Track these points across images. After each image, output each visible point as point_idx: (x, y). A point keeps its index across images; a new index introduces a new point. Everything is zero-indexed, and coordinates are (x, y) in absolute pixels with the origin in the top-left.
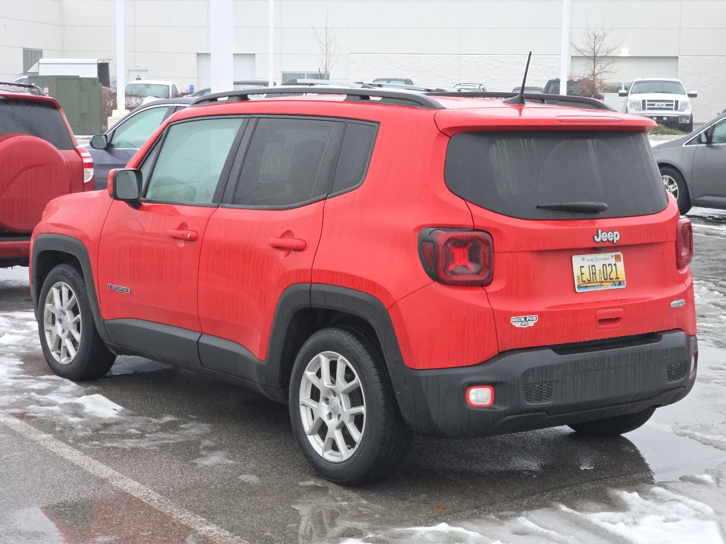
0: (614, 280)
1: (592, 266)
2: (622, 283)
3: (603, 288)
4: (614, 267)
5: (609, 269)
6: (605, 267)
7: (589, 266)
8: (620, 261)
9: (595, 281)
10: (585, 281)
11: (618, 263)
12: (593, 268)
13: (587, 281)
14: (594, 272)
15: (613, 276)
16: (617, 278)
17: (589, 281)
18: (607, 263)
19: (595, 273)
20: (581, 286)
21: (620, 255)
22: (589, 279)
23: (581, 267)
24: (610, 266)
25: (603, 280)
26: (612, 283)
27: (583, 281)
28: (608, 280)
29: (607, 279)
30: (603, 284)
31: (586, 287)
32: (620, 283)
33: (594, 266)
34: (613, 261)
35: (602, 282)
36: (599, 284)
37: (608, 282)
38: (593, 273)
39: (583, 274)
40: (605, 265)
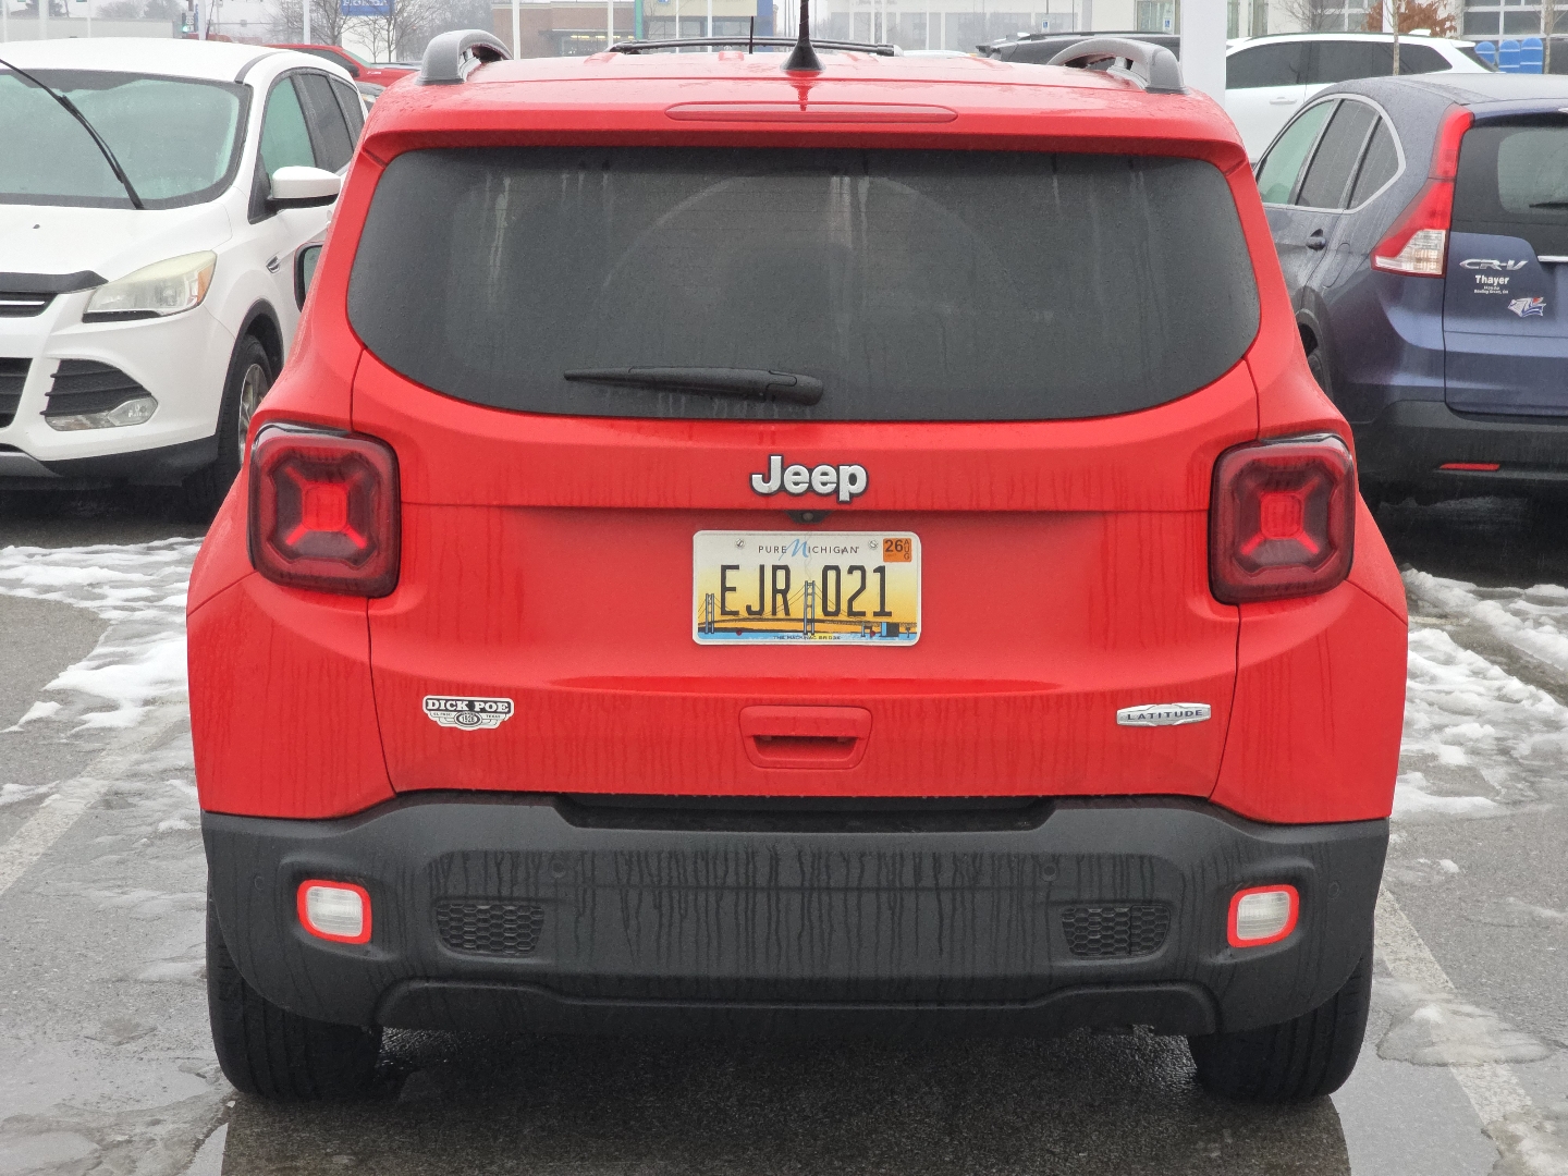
0: (869, 617)
1: (775, 568)
2: (902, 629)
3: (816, 641)
4: (873, 580)
5: (850, 584)
6: (832, 575)
7: (762, 568)
8: (908, 558)
9: (781, 614)
10: (736, 613)
11: (892, 569)
12: (781, 574)
13: (743, 613)
14: (781, 585)
15: (868, 603)
16: (882, 612)
17: (757, 615)
18: (844, 562)
19: (784, 592)
20: (716, 625)
21: (908, 542)
22: (756, 608)
23: (725, 568)
24: (857, 574)
25: (819, 614)
26: (859, 628)
27: (724, 612)
28: (843, 616)
29: (837, 612)
30: (818, 626)
31: (739, 631)
32: (893, 630)
33: (786, 568)
34: (872, 557)
35: (812, 621)
36: (800, 626)
37: (841, 622)
38: (775, 591)
39: (733, 589)
40: (836, 568)
